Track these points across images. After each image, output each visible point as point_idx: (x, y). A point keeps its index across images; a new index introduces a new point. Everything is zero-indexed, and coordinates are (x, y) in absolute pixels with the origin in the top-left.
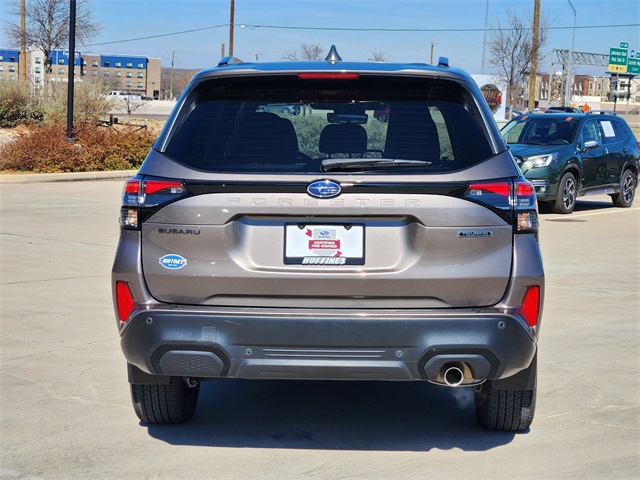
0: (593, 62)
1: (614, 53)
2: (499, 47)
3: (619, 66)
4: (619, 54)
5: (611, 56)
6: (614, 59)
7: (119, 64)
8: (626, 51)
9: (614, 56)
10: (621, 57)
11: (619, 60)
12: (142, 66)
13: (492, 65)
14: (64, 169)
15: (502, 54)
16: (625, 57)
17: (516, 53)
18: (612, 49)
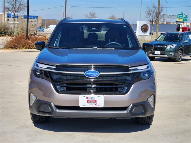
0: (173, 18)
1: (179, 15)
2: (149, 13)
3: (180, 19)
4: (180, 15)
5: (178, 16)
6: (179, 17)
7: (33, 18)
8: (182, 15)
9: (179, 16)
10: (181, 16)
11: (180, 17)
12: (36, 18)
13: (147, 18)
14: (26, 48)
15: (149, 15)
16: (182, 16)
17: (154, 15)
18: (178, 14)
